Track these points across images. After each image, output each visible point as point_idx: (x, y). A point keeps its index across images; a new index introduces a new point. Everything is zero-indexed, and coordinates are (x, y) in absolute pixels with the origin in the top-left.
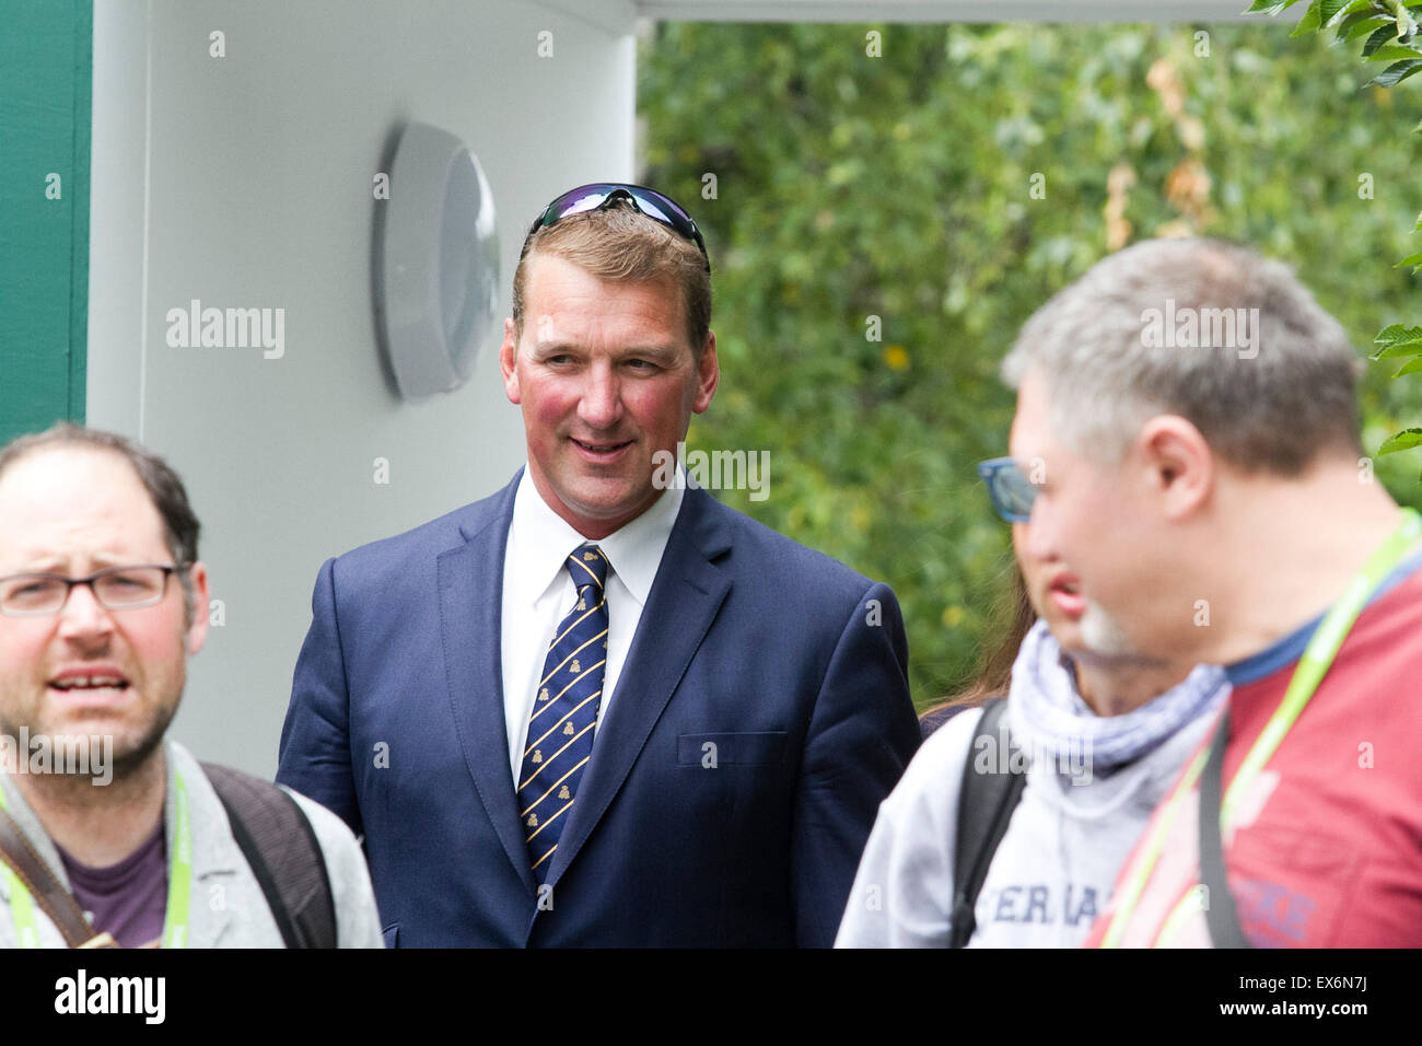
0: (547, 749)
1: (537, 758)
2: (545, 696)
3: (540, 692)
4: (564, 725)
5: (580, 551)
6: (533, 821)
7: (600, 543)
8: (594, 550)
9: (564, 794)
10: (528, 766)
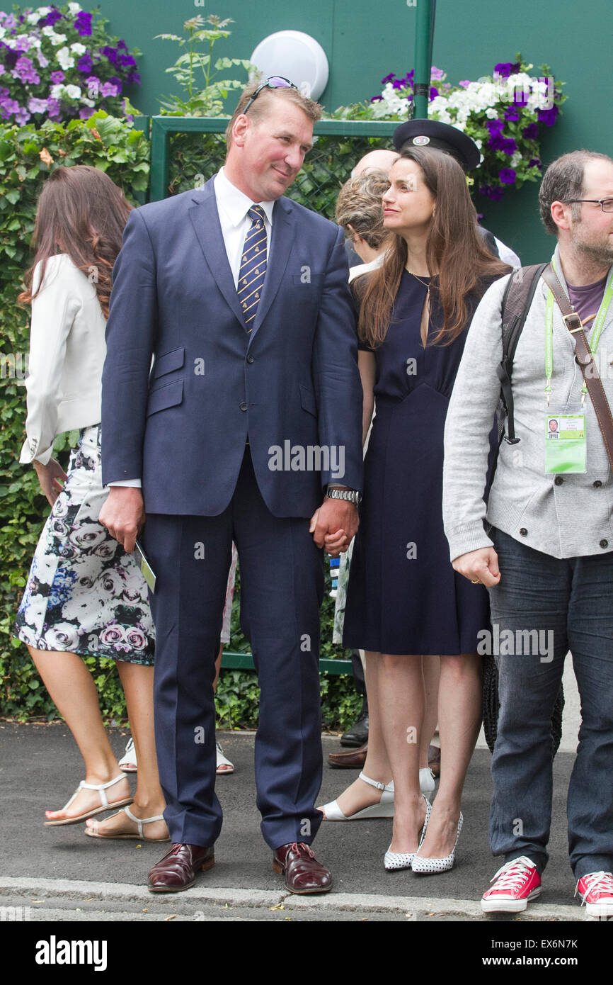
0: (249, 279)
1: (245, 282)
2: (245, 259)
3: (243, 258)
4: (255, 270)
5: (253, 207)
6: (245, 305)
7: (260, 204)
8: (258, 206)
9: (257, 296)
10: (241, 285)
